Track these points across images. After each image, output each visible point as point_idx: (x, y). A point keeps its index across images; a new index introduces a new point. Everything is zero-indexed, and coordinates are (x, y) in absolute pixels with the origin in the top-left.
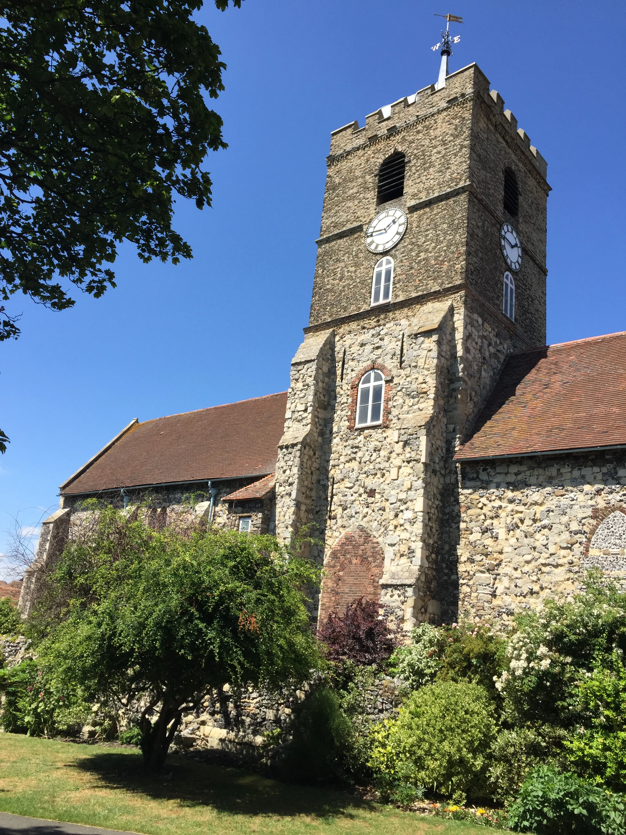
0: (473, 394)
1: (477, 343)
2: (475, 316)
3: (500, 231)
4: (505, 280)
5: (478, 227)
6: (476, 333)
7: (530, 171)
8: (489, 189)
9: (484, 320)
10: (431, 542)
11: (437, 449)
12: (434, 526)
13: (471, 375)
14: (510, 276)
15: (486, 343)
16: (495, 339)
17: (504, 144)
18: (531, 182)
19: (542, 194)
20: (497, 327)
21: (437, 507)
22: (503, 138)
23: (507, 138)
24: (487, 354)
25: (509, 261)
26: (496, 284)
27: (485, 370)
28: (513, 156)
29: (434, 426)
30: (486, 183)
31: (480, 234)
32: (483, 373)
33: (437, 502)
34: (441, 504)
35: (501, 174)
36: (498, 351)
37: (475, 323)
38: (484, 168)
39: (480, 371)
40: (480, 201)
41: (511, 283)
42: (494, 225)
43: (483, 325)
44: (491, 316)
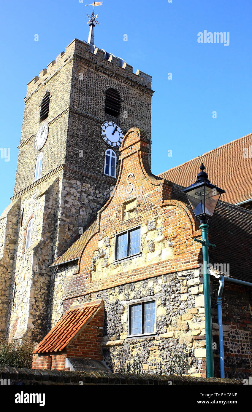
0: (72, 226)
1: (75, 197)
2: (74, 181)
3: (100, 127)
4: (106, 154)
5: (78, 129)
6: (75, 191)
7: (132, 86)
8: (90, 105)
9: (82, 182)
10: (37, 313)
11: (44, 261)
12: (41, 304)
13: (70, 216)
14: (111, 151)
15: (84, 195)
16: (94, 191)
17: (106, 76)
18: (134, 92)
19: (146, 96)
20: (95, 184)
21: (43, 294)
22: (104, 73)
23: (108, 72)
24: (86, 201)
25: (110, 143)
26: (97, 158)
27: (83, 211)
28: (115, 81)
29: (41, 249)
30: (87, 102)
31: (80, 133)
32: (81, 213)
33: (44, 291)
34: (47, 292)
35: (103, 94)
36: (97, 197)
37: (75, 186)
38: (85, 94)
39: (78, 212)
40: (80, 115)
41: (113, 154)
42: (95, 125)
43: (82, 185)
44: (90, 178)
